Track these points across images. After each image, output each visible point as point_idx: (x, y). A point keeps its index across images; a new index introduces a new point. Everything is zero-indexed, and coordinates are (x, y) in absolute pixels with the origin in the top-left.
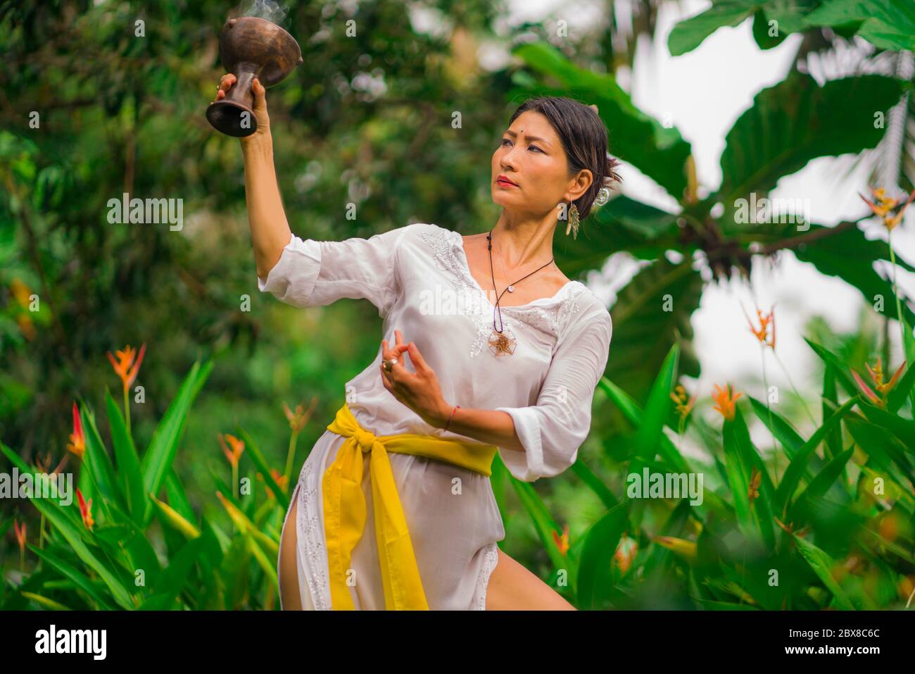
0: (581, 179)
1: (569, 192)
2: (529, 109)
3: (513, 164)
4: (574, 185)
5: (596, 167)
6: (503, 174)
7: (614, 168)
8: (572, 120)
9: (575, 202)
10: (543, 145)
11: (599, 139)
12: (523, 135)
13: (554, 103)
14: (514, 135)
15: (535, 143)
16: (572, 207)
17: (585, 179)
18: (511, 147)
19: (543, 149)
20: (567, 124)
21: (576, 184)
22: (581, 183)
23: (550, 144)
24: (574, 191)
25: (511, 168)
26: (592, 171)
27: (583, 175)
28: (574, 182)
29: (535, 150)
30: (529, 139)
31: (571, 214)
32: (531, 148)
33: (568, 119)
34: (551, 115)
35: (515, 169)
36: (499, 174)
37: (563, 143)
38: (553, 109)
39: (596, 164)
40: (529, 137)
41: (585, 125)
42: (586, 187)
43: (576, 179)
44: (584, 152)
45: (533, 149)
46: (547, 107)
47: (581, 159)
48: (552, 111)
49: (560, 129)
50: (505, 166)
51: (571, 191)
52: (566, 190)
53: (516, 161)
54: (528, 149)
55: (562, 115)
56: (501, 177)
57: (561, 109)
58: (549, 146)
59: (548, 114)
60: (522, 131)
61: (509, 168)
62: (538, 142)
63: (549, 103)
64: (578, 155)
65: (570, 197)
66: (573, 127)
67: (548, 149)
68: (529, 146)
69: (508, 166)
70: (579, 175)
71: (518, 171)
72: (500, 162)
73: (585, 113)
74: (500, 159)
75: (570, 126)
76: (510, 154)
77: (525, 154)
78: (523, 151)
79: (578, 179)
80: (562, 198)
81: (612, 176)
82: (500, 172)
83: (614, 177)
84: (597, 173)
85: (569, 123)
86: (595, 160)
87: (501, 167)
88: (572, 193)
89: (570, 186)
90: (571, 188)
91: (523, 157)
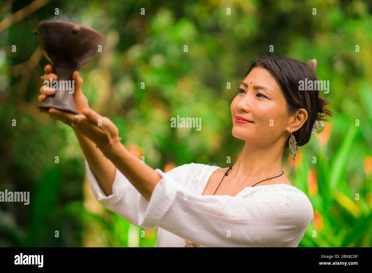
0: (299, 115)
1: (290, 126)
2: (257, 66)
3: (246, 108)
4: (293, 120)
5: (310, 107)
6: (239, 115)
7: (326, 106)
8: (288, 73)
9: (294, 133)
10: (267, 93)
12: (252, 85)
13: (275, 61)
14: (246, 86)
15: (261, 91)
16: (291, 137)
17: (302, 116)
18: (245, 94)
19: (266, 95)
21: (295, 119)
22: (298, 118)
23: (271, 91)
24: (295, 125)
25: (243, 111)
26: (307, 110)
27: (300, 113)
29: (262, 96)
30: (256, 88)
31: (291, 143)
32: (259, 95)
33: (285, 71)
34: (272, 70)
35: (247, 111)
36: (236, 115)
37: (282, 91)
38: (274, 66)
39: (310, 105)
40: (256, 86)
41: (299, 76)
42: (303, 121)
43: (295, 117)
44: (299, 97)
45: (260, 96)
46: (269, 64)
47: (298, 102)
48: (273, 67)
49: (279, 80)
50: (239, 110)
51: (291, 125)
52: (287, 125)
53: (247, 105)
54: (256, 96)
55: (281, 69)
56: (237, 117)
57: (279, 65)
58: (271, 93)
59: (270, 69)
60: (251, 83)
61: (242, 111)
62: (263, 90)
63: (271, 61)
64: (295, 99)
65: (291, 130)
66: (290, 78)
67: (271, 95)
68: (257, 93)
69: (241, 110)
70: (297, 114)
71: (250, 112)
72: (237, 107)
73: (300, 66)
74: (236, 104)
75: (287, 77)
76: (242, 101)
77: (254, 100)
78: (253, 98)
79: (296, 116)
80: (285, 131)
81: (325, 112)
82: (236, 114)
83: (326, 113)
84: (311, 111)
85: (286, 75)
86: (309, 102)
87: (237, 110)
88: (292, 126)
89: (291, 122)
90: (291, 124)
91: (253, 102)
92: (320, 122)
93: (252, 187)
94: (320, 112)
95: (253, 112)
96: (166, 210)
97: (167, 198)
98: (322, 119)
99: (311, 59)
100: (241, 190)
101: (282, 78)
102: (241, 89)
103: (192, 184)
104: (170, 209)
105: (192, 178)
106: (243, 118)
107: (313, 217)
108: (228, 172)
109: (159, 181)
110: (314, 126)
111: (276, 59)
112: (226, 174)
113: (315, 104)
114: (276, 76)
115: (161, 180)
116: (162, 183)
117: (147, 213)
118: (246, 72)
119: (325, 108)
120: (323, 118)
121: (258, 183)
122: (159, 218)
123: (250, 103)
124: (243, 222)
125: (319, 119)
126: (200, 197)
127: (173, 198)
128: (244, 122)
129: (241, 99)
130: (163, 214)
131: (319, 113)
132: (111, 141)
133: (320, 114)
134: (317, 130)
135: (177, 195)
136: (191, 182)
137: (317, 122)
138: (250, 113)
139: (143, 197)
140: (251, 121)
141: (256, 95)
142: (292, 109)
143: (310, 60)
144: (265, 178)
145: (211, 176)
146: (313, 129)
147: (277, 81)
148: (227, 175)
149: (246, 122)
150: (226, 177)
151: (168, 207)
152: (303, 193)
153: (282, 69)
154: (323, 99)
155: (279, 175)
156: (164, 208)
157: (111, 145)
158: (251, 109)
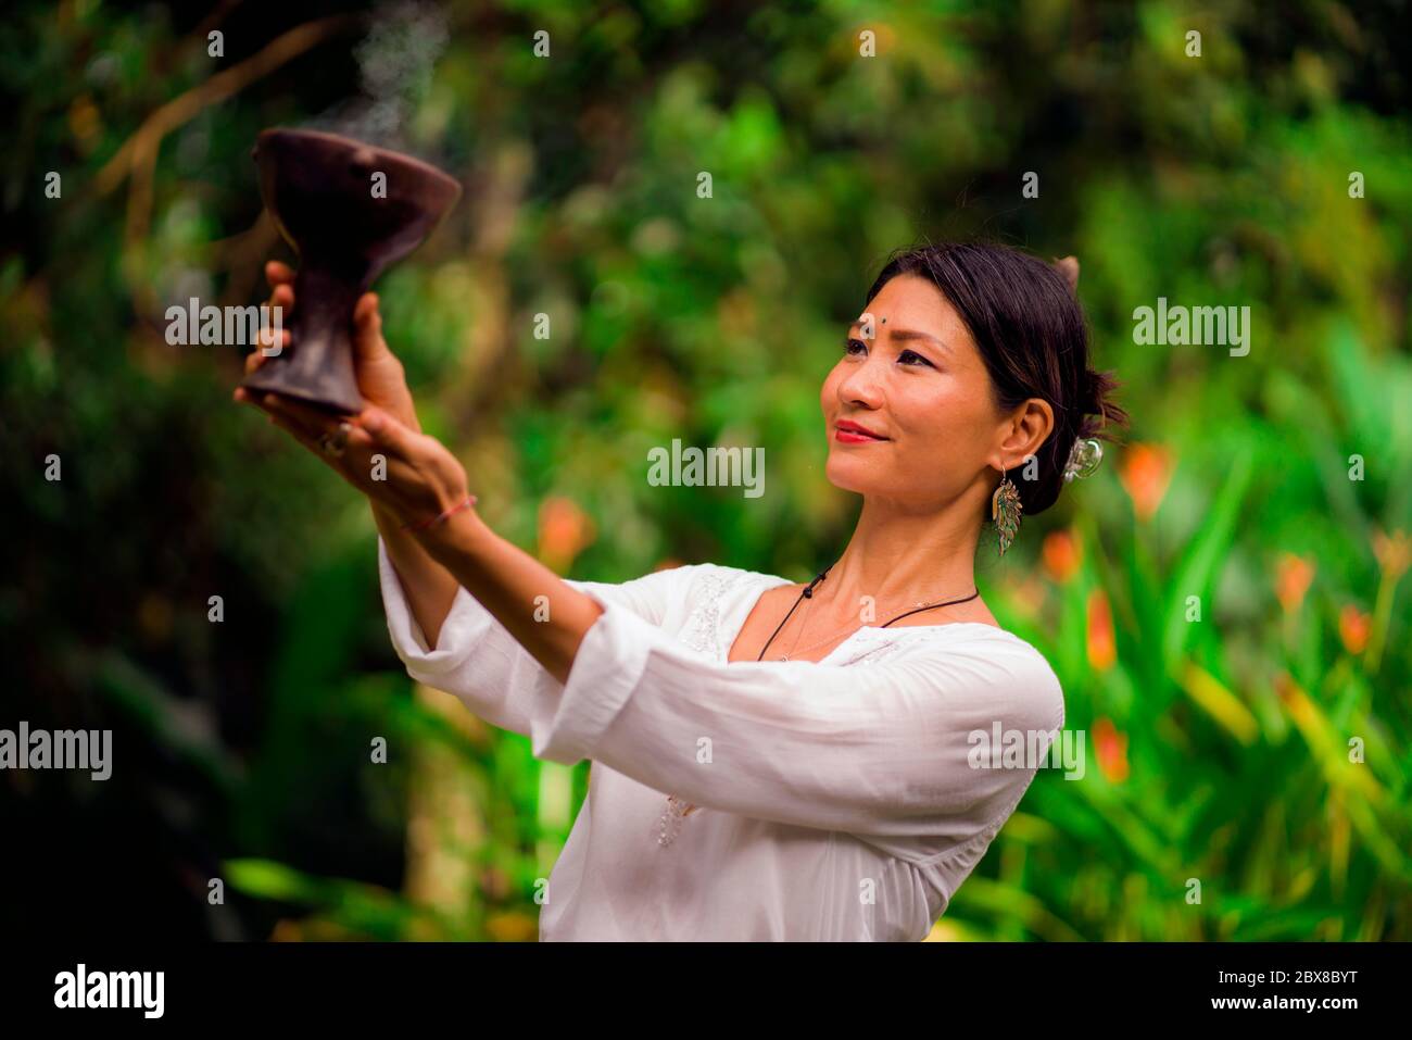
0: (1028, 419)
1: (999, 451)
2: (900, 272)
3: (867, 395)
4: (1010, 433)
5: (1060, 394)
6: (847, 418)
7: (1109, 394)
8: (996, 290)
10: (930, 349)
11: (1063, 332)
12: (887, 328)
13: (954, 257)
15: (913, 346)
16: (1004, 487)
17: (1036, 421)
18: (864, 358)
19: (930, 357)
20: (984, 301)
21: (1015, 431)
22: (1025, 425)
23: (943, 345)
24: (1014, 448)
25: (861, 405)
26: (1050, 403)
27: (1031, 410)
28: (1006, 429)
29: (917, 361)
30: (899, 336)
31: (1001, 503)
32: (908, 358)
34: (947, 284)
35: (873, 406)
36: (838, 418)
37: (977, 342)
38: (951, 270)
39: (1059, 387)
40: (899, 332)
41: (1028, 299)
42: (1039, 437)
43: (1014, 422)
44: (1027, 363)
45: (910, 359)
46: (938, 265)
47: (1023, 378)
48: (948, 273)
49: (968, 314)
50: (845, 401)
51: (1005, 449)
52: (991, 447)
53: (872, 387)
54: (899, 361)
55: (973, 281)
56: (842, 422)
57: (969, 269)
58: (944, 352)
59: (940, 282)
60: (884, 321)
61: (857, 404)
62: (920, 341)
63: (943, 257)
64: (1014, 367)
65: (1002, 463)
66: (999, 306)
67: (943, 357)
68: (901, 351)
69: (854, 402)
70: (1022, 414)
71: (880, 408)
72: (840, 395)
73: (1029, 272)
74: (836, 386)
75: (991, 304)
76: (858, 374)
77: (892, 373)
78: (889, 366)
79: (1019, 421)
80: (985, 465)
81: (1104, 412)
82: (839, 413)
83: (1107, 416)
84: (1064, 405)
85: (988, 298)
86: (1056, 378)
87: (840, 404)
88: (1006, 452)
89: (1003, 439)
90: (1005, 444)
91: (889, 379)
92: (1090, 443)
93: (883, 627)
94: (1089, 412)
95: (888, 408)
96: (617, 707)
97: (619, 671)
98: (1094, 435)
99: (1060, 258)
100: (847, 636)
101: (977, 306)
102: (853, 340)
103: (702, 621)
104: (629, 705)
105: (702, 604)
106: (859, 427)
107: (1064, 722)
108: (813, 589)
109: (595, 620)
110: (1071, 456)
111: (957, 248)
112: (807, 594)
113: (1075, 387)
114: (960, 302)
115: (602, 618)
116: (603, 627)
117: (559, 716)
118: (867, 290)
119: (1105, 401)
120: (1099, 432)
121: (900, 618)
122: (597, 730)
123: (881, 382)
124: (849, 739)
125: (1086, 436)
126: (721, 664)
127: (636, 671)
128: (860, 437)
129: (854, 372)
130: (607, 717)
131: (1087, 416)
132: (448, 507)
133: (1090, 418)
134: (1080, 467)
135: (649, 661)
136: (698, 615)
137: (1080, 444)
138: (880, 410)
139: (547, 674)
140: (882, 435)
141: (896, 359)
142: (1005, 399)
143: (1056, 259)
144: (920, 605)
145: (760, 598)
146: (1068, 464)
147: (960, 316)
148: (809, 597)
149: (864, 437)
150: (805, 599)
151: (623, 698)
152: (1035, 650)
153: (976, 278)
154: (1098, 372)
155: (965, 598)
156: (612, 699)
157: (446, 520)
158: (884, 399)
